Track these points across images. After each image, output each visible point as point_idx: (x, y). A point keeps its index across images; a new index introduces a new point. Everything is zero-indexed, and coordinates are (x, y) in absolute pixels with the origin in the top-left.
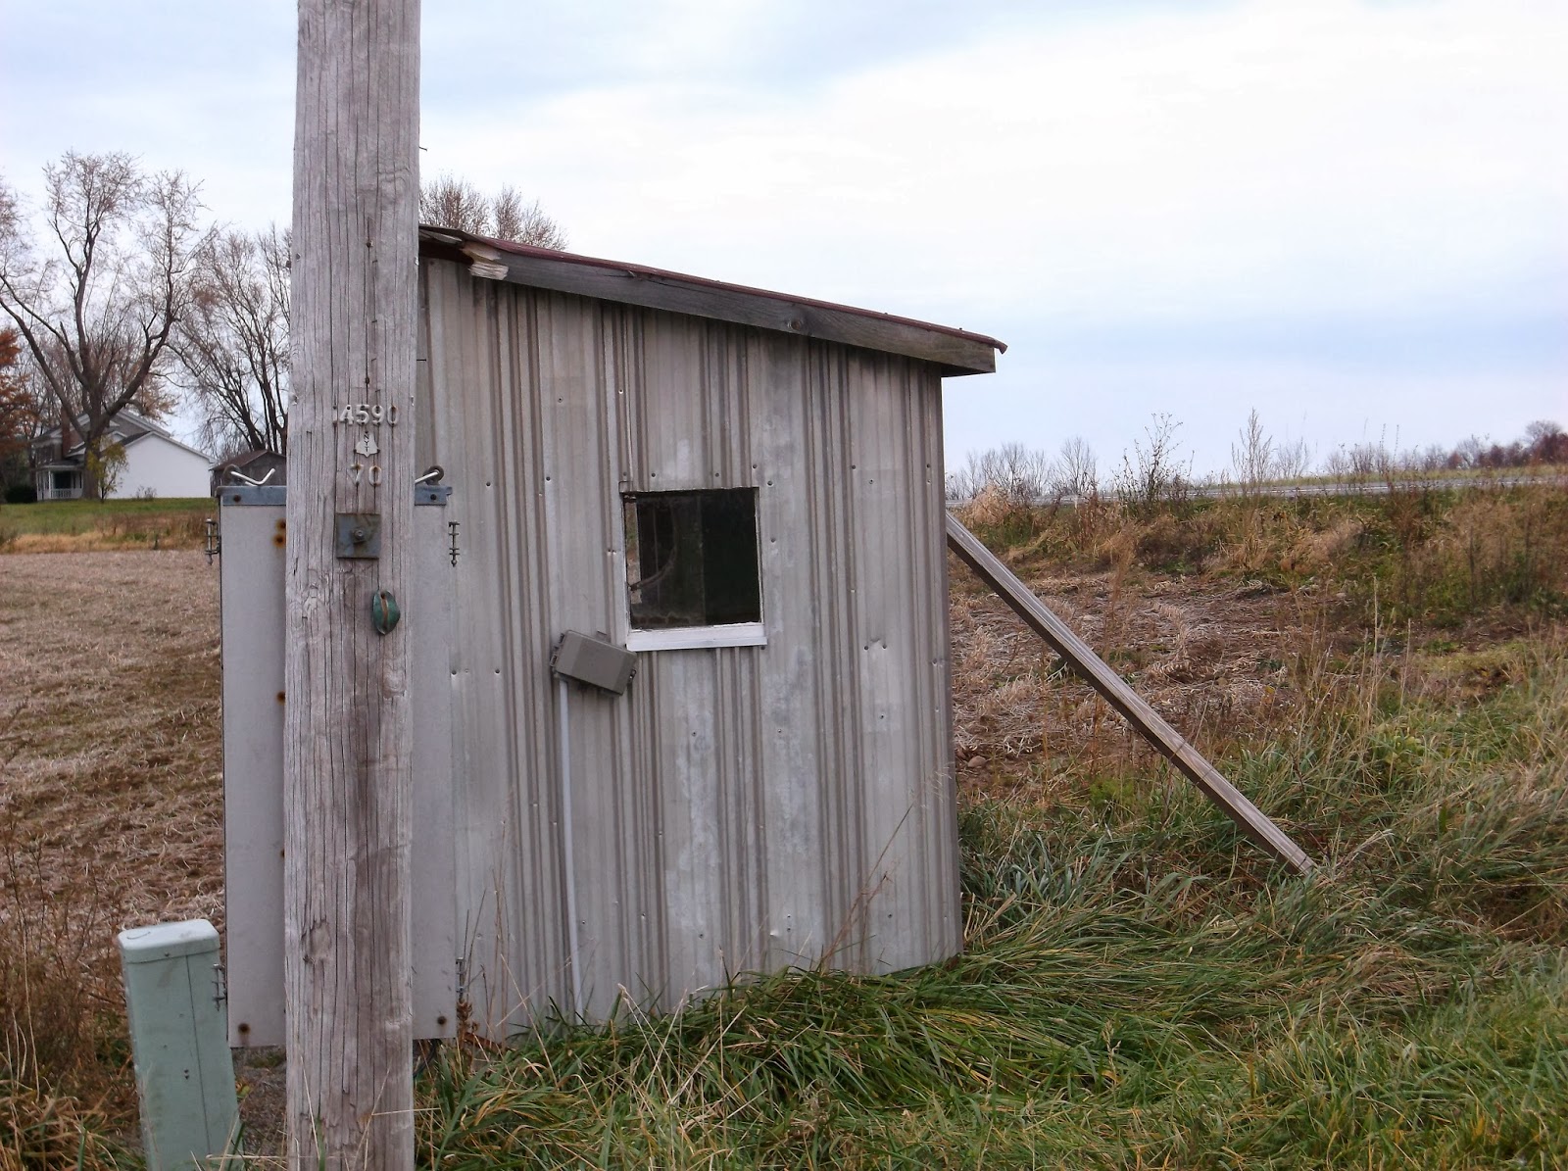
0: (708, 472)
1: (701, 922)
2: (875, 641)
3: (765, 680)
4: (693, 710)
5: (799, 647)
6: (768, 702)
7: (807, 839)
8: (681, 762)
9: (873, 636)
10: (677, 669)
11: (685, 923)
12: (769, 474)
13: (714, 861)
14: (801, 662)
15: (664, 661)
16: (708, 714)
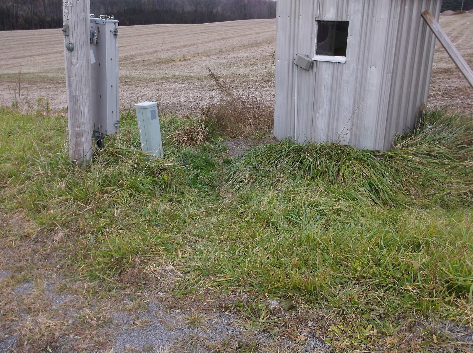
0: (337, 16)
1: (323, 126)
2: (373, 65)
3: (344, 71)
4: (326, 76)
5: (353, 65)
6: (344, 77)
7: (349, 113)
8: (323, 88)
9: (372, 64)
10: (324, 66)
11: (319, 126)
12: (352, 18)
13: (327, 113)
14: (353, 69)
15: (321, 63)
16: (330, 78)
